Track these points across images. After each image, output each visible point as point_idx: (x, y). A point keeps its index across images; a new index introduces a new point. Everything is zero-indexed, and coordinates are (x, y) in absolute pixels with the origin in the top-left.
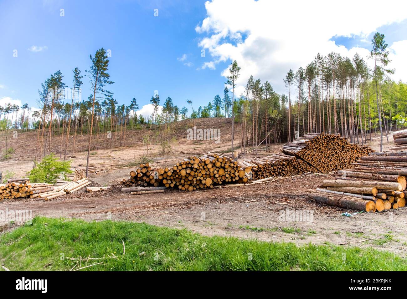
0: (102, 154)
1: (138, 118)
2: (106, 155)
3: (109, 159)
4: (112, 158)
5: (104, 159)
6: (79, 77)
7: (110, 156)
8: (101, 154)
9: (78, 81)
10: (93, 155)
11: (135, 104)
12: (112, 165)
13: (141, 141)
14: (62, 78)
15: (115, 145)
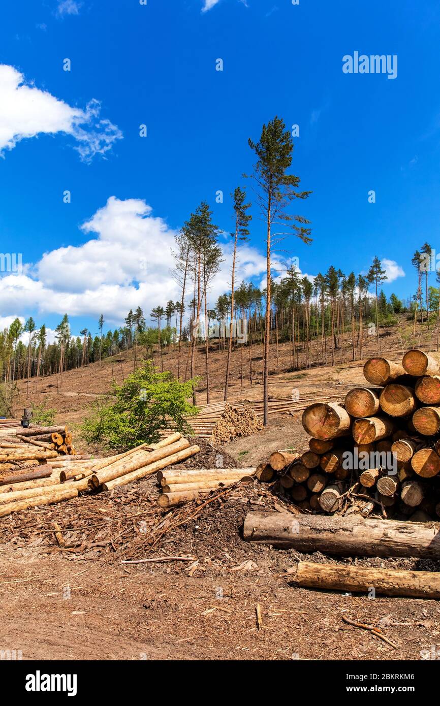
0: (316, 376)
1: (388, 301)
2: (322, 378)
3: (329, 385)
4: (334, 383)
5: (318, 385)
6: (245, 207)
7: (330, 379)
8: (314, 375)
9: (242, 215)
10: (298, 378)
11: (379, 271)
12: (331, 398)
13: (398, 347)
14: (211, 216)
15: (343, 357)
